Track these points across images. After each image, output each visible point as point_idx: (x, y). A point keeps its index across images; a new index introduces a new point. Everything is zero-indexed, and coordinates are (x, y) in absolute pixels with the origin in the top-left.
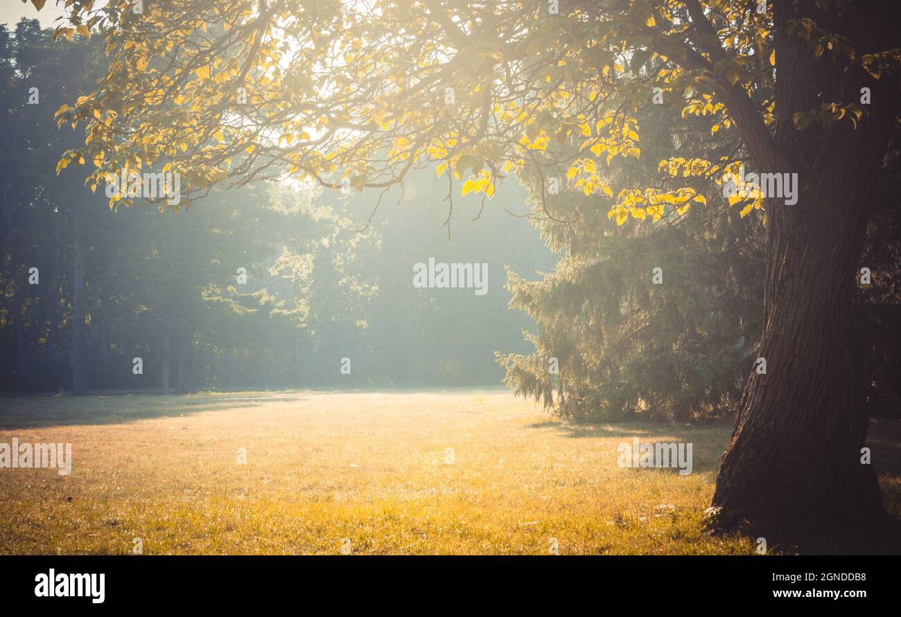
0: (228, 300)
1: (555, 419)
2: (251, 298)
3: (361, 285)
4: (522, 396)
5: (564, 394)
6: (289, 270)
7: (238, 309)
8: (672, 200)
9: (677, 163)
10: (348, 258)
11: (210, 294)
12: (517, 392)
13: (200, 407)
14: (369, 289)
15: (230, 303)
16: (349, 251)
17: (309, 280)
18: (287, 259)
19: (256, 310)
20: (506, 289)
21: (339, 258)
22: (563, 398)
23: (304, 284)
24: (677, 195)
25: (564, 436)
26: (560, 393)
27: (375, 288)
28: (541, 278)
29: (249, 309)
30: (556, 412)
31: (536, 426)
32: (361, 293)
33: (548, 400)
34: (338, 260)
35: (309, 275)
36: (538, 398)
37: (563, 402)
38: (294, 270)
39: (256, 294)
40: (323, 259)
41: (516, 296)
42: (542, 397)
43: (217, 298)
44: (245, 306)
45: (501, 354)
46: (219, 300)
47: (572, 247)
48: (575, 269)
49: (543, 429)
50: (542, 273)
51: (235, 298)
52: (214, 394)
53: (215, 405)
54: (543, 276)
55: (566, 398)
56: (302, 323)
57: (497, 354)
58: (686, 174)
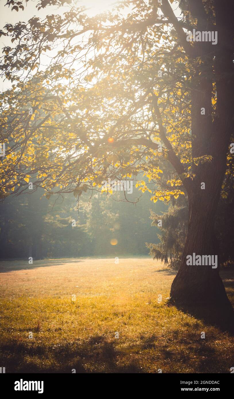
0: (55, 221)
1: (168, 268)
2: (65, 221)
3: (111, 214)
4: (156, 259)
5: (172, 259)
6: (81, 208)
7: (59, 225)
8: (173, 194)
9: (173, 181)
10: (106, 203)
11: (48, 219)
12: (154, 258)
13: (41, 265)
14: (115, 216)
15: (56, 222)
16: (106, 200)
17: (90, 212)
18: (81, 203)
19: (67, 225)
20: (150, 218)
21: (102, 203)
22: (172, 260)
23: (88, 213)
24: (174, 192)
25: (166, 275)
26: (171, 258)
27: (117, 215)
28: (162, 214)
29: (64, 225)
30: (169, 265)
31: (160, 271)
32: (111, 217)
33: (166, 261)
34: (102, 204)
35: (90, 210)
36: (162, 260)
37: (172, 261)
38: (84, 208)
39: (66, 219)
40: (96, 204)
41: (154, 221)
42: (164, 260)
43: (51, 221)
44: (62, 224)
45: (148, 243)
46: (51, 222)
47: (173, 202)
48: (175, 211)
49: (162, 272)
50: (163, 212)
51: (58, 221)
52: (51, 259)
53: (46, 264)
54: (163, 214)
55: (173, 260)
56: (86, 230)
57: (146, 243)
58: (176, 185)
